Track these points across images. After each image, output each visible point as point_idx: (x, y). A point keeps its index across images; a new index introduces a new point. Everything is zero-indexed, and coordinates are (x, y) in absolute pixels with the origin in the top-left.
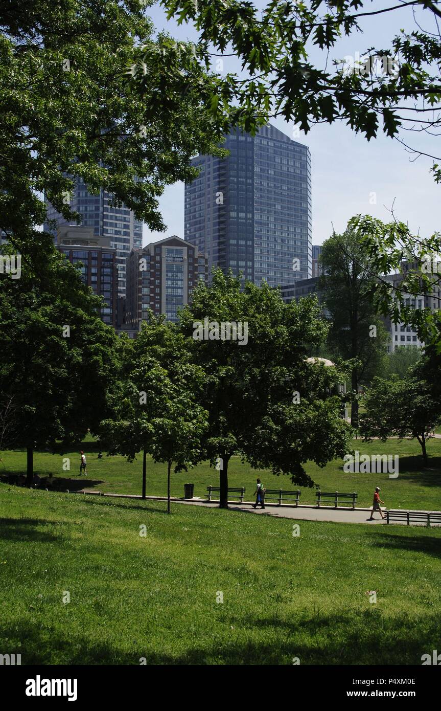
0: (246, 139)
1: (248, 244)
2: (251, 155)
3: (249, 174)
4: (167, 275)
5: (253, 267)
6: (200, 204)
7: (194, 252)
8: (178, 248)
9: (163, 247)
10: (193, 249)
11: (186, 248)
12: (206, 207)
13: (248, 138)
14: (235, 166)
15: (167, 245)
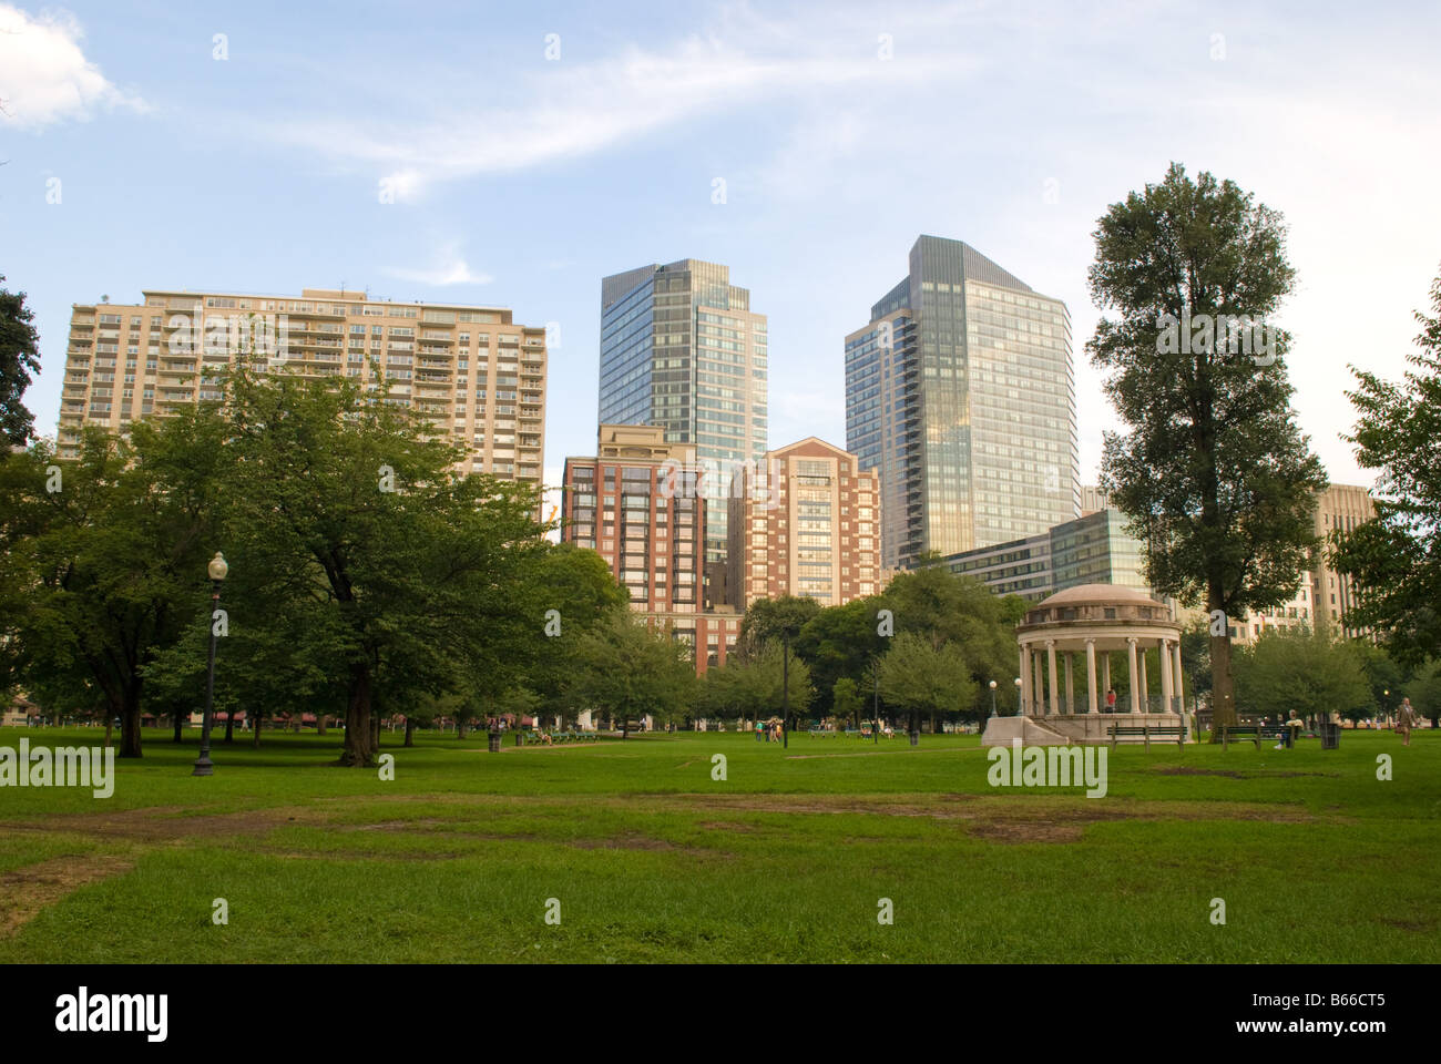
0: (952, 288)
1: (961, 472)
2: (960, 316)
3: (959, 350)
4: (800, 511)
5: (972, 513)
6: (873, 407)
7: (850, 467)
8: (821, 459)
9: (792, 458)
10: (849, 462)
11: (834, 461)
12: (884, 411)
13: (954, 287)
14: (933, 336)
15: (799, 454)
